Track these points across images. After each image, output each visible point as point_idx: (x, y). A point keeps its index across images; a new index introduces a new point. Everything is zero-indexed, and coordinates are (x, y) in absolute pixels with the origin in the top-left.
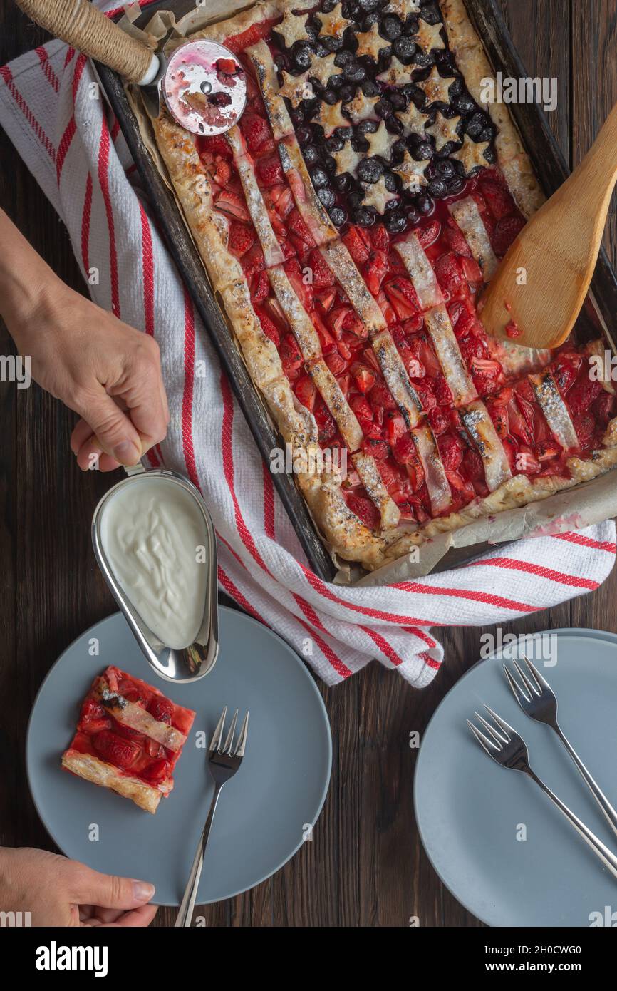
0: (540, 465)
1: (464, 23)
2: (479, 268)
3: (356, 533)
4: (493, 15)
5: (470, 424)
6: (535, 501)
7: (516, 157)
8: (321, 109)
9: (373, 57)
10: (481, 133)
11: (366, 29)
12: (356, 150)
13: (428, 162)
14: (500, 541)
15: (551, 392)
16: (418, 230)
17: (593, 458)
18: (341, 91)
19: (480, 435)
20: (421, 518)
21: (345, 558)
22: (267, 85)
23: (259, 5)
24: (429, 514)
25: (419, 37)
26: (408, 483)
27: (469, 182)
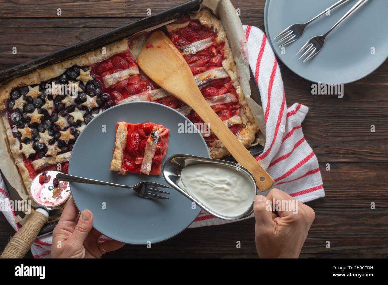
0: (219, 55)
1: (29, 77)
2: (133, 76)
3: (243, 135)
4: (26, 66)
5: (199, 84)
6: (234, 58)
7: (87, 58)
8: (63, 140)
9: (41, 116)
10: (76, 72)
11: (29, 119)
12: (80, 126)
13: (87, 96)
14: (249, 75)
15: (187, 49)
16: (116, 101)
17: (216, 32)
18: (55, 131)
19: (204, 80)
20: (238, 106)
21: (253, 140)
22: (51, 162)
23: (17, 163)
24: (236, 103)
25: (34, 97)
26: (223, 111)
27: (96, 79)
